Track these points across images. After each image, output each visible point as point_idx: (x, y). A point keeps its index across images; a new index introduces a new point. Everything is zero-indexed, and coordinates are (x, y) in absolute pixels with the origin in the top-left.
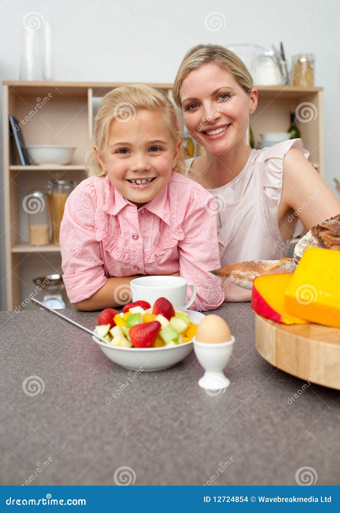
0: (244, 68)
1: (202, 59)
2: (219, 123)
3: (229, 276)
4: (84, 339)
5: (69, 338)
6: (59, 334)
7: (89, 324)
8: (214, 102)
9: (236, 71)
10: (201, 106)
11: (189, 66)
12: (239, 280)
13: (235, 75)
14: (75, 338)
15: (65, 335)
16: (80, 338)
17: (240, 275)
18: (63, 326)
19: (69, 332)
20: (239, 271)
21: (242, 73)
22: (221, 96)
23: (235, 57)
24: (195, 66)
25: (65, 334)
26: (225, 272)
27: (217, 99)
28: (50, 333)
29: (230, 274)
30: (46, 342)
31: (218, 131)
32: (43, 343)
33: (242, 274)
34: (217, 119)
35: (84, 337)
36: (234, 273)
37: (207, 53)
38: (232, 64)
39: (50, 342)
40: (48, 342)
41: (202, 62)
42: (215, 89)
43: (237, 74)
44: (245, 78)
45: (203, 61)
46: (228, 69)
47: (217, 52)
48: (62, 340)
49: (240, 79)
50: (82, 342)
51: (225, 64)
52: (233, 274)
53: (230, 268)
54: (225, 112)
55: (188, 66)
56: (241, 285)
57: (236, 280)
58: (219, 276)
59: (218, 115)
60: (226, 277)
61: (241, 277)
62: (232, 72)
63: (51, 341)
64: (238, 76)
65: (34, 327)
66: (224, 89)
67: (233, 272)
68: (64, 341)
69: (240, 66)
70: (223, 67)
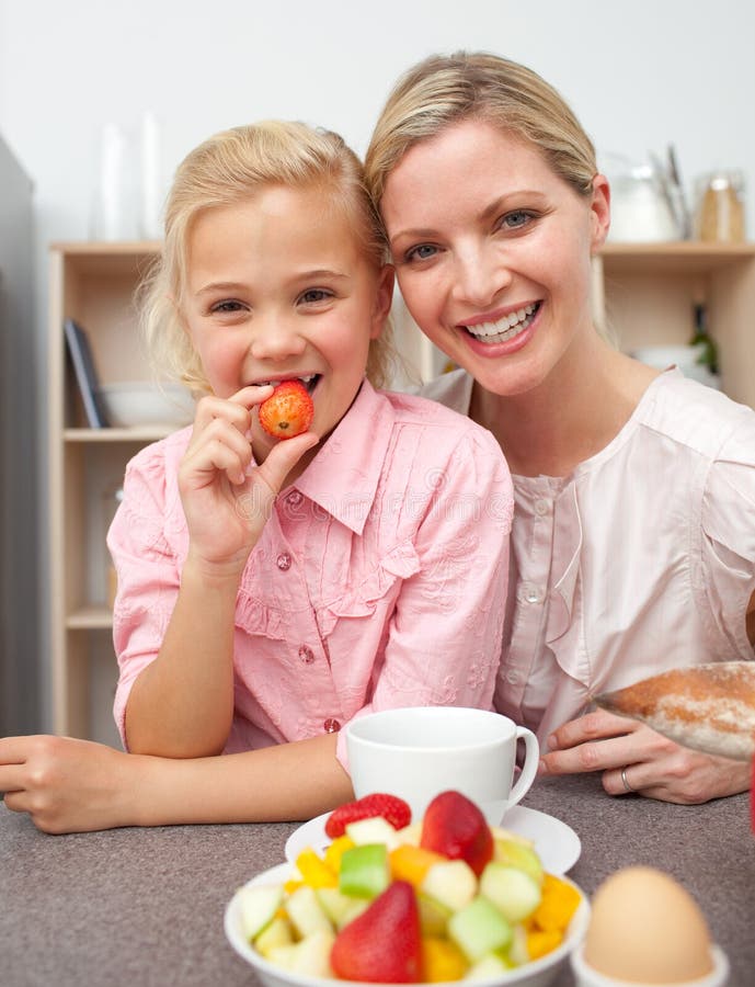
0: (571, 122)
1: (444, 106)
2: (508, 303)
3: (653, 714)
4: (208, 904)
5: (162, 903)
6: (134, 886)
7: (227, 847)
8: (489, 237)
9: (550, 137)
10: (449, 252)
11: (404, 130)
12: (684, 726)
13: (548, 149)
14: (182, 901)
15: (153, 891)
16: (198, 900)
17: (685, 712)
18: (151, 855)
19: (164, 878)
20: (683, 698)
21: (567, 142)
22: (507, 219)
23: (543, 89)
24: (424, 129)
25: (153, 887)
26: (638, 701)
27: (496, 227)
28: (109, 882)
29: (654, 706)
30: (91, 917)
31: (503, 325)
32: (83, 923)
33: (692, 706)
34: (502, 292)
35: (208, 898)
36: (666, 705)
37: (460, 85)
38: (536, 118)
39: (103, 916)
40: (98, 919)
41: (445, 117)
42: (489, 201)
43: (551, 145)
44: (577, 155)
45: (449, 112)
46: (525, 133)
47: (486, 79)
48: (141, 909)
49: (562, 159)
50: (201, 918)
51: (516, 117)
52: (666, 709)
53: (653, 689)
54: (523, 269)
55: (399, 130)
56: (689, 741)
57: (673, 725)
58: (618, 712)
59: (502, 278)
60: (641, 717)
61: (689, 718)
62: (537, 141)
63: (108, 913)
64: (557, 151)
65: (67, 858)
66: (516, 198)
67: (663, 701)
68: (146, 913)
69: (557, 117)
70: (509, 129)
